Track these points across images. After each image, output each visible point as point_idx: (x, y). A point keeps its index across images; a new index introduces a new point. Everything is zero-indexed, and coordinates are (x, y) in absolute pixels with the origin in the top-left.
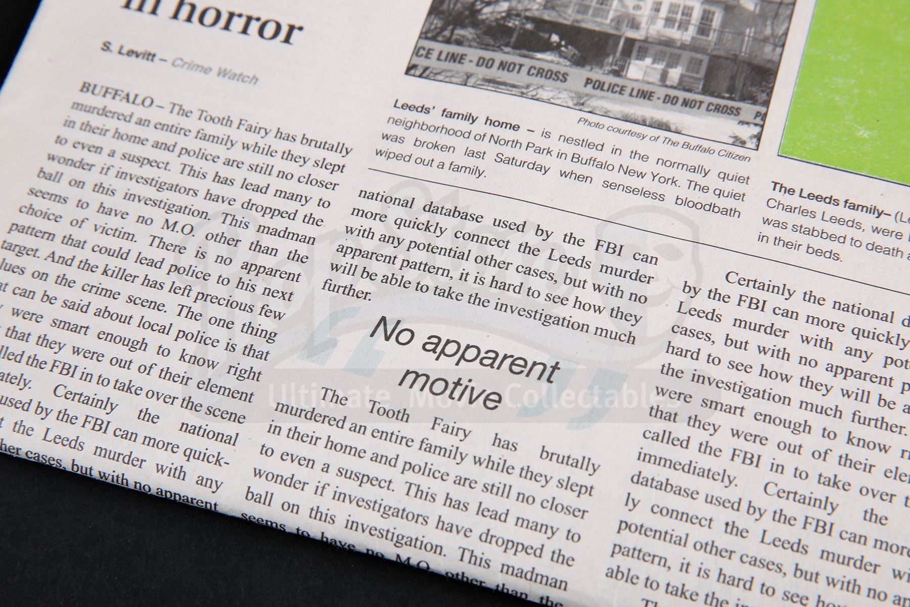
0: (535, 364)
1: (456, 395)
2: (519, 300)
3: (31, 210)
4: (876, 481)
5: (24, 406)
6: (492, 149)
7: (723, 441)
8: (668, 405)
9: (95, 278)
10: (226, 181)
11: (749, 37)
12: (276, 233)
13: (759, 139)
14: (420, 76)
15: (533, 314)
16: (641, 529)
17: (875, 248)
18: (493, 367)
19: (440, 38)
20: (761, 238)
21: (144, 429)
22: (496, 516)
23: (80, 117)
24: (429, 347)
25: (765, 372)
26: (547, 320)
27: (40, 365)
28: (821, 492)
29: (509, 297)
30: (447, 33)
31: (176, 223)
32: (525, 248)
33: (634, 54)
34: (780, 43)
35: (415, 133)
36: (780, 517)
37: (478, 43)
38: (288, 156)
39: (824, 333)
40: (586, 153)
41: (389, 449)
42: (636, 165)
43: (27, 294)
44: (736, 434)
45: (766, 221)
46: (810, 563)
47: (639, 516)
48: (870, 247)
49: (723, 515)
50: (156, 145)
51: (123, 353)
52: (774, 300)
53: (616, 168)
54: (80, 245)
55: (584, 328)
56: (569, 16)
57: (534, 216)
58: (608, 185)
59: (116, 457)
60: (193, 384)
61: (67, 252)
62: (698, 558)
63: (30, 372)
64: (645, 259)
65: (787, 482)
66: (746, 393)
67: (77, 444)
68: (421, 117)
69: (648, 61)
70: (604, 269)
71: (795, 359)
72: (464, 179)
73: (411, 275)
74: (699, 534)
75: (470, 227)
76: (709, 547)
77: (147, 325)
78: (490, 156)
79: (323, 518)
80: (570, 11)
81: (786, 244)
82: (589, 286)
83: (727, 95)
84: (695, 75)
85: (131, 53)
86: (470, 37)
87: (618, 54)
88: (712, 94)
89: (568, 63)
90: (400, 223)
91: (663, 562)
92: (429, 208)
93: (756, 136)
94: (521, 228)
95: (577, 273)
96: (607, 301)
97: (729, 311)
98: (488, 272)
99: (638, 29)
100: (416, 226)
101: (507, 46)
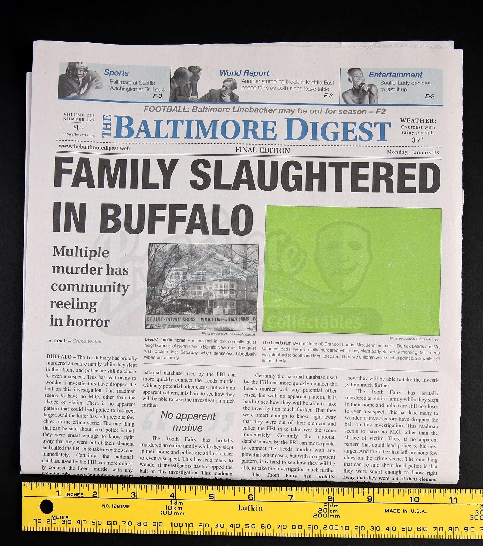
0: (209, 415)
1: (189, 430)
2: (200, 397)
3: (48, 402)
4: (306, 426)
5: (70, 462)
6: (179, 350)
7: (264, 425)
8: (247, 418)
9: (76, 419)
10: (103, 378)
11: (246, 291)
12: (123, 392)
13: (256, 327)
14: (150, 328)
15: (204, 401)
16: (248, 455)
17: (295, 356)
18: (197, 419)
19: (152, 313)
20: (263, 361)
21: (106, 460)
22: (209, 461)
23: (51, 367)
24: (178, 417)
25: (272, 402)
26: (209, 401)
27: (70, 449)
28: (293, 433)
29: (196, 397)
30: (154, 311)
31: (93, 395)
32: (197, 380)
33: (213, 305)
34: (256, 291)
35: (154, 348)
36: (284, 442)
37: (165, 312)
38: (118, 365)
39: (285, 386)
40: (207, 344)
41: (175, 449)
42: (222, 345)
43: (58, 429)
44: (267, 422)
45: (263, 355)
46: (293, 453)
47: (247, 451)
48: (294, 356)
49: (268, 445)
50: (78, 371)
51: (92, 440)
52: (270, 380)
53: (217, 347)
54: (67, 409)
55: (220, 401)
56: (190, 296)
57: (197, 370)
58: (216, 354)
59: (100, 470)
60: (115, 444)
61: (64, 412)
62: (264, 459)
63: (68, 452)
64: (232, 375)
65: (283, 432)
66: (268, 410)
67: (88, 469)
68: (154, 343)
69: (218, 307)
70: (221, 381)
71: (279, 396)
72: (173, 361)
73: (167, 396)
74: (263, 452)
75: (179, 377)
76: (266, 455)
77: (96, 430)
78: (179, 352)
79: (163, 472)
80: (190, 295)
81: (270, 361)
82: (218, 388)
83: (244, 314)
84: (233, 308)
85: (58, 341)
86: (162, 311)
87: (208, 307)
88: (239, 314)
89: (194, 314)
90: (158, 380)
91: (256, 462)
92: (166, 373)
93: (255, 326)
94: (194, 374)
95: (214, 385)
96: (224, 392)
97: (258, 386)
98: (188, 390)
99: (212, 296)
100: (164, 380)
101: (174, 312)
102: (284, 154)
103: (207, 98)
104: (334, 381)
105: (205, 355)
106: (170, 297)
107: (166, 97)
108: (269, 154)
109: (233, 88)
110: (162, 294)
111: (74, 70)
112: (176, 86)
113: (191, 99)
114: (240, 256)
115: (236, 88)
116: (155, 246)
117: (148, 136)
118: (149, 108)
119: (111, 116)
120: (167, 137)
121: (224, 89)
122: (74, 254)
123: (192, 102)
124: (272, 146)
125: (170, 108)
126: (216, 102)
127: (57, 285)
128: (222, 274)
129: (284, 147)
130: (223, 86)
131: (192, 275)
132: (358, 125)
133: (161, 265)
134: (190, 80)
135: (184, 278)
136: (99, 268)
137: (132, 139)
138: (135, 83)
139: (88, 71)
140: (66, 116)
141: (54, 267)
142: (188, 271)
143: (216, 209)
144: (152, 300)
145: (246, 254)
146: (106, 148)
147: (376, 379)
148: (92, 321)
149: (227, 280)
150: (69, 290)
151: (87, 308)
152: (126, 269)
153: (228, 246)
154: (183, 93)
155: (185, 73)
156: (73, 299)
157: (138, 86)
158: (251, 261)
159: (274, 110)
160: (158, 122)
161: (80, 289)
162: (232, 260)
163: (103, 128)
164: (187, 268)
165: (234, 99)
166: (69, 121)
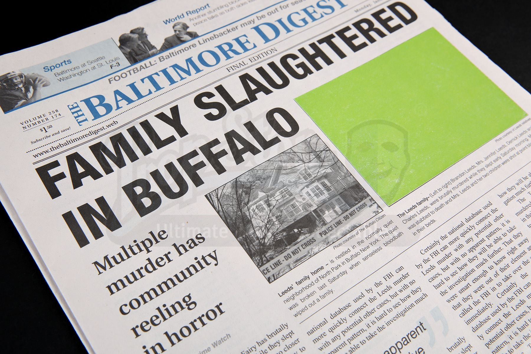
0: (416, 329)
2: (390, 316)
4: (513, 267)
6: (325, 281)
7: (477, 297)
8: (455, 302)
11: (340, 180)
13: (380, 207)
14: (275, 280)
15: (398, 316)
16: (492, 341)
17: (437, 209)
18: (409, 343)
19: (265, 262)
20: (414, 234)
26: (403, 314)
28: (508, 283)
29: (387, 319)
30: (264, 259)
32: (372, 300)
33: (321, 214)
34: (350, 174)
35: (297, 299)
36: (511, 300)
37: (277, 253)
38: (271, 347)
39: (457, 243)
40: (348, 256)
42: (363, 246)
44: (476, 292)
45: (410, 228)
47: (488, 338)
49: (500, 315)
52: (438, 248)
53: (360, 252)
55: (412, 305)
56: (291, 221)
57: (361, 288)
58: (365, 259)
62: (510, 332)
64: (400, 270)
65: (500, 290)
66: (464, 278)
68: (292, 292)
69: (327, 212)
70: (395, 283)
71: (461, 258)
72: (329, 298)
73: (355, 342)
75: (350, 310)
76: (508, 326)
78: (327, 283)
80: (289, 218)
81: (421, 230)
82: (398, 293)
83: (357, 202)
84: (343, 204)
86: (273, 253)
87: (317, 218)
88: (354, 206)
89: (309, 234)
90: (331, 330)
91: (506, 342)
92: (333, 317)
93: (378, 207)
94: (363, 295)
95: (391, 292)
96: (408, 292)
97: (433, 262)
98: (372, 317)
99: (312, 206)
100: (336, 326)
101: (287, 246)
102: (273, 54)
103: (166, 46)
104: (493, 207)
105: (355, 268)
106: (269, 235)
107: (125, 62)
108: (260, 60)
109: (185, 28)
110: (259, 236)
111: (8, 81)
112: (129, 50)
113: (151, 54)
114: (307, 153)
115: (188, 27)
116: (214, 194)
117: (130, 101)
118: (113, 79)
119: (76, 103)
120: (150, 93)
121: (177, 32)
122: (125, 257)
123: (154, 55)
124: (258, 53)
125: (136, 69)
126: (177, 45)
127: (126, 305)
128: (305, 179)
129: (270, 49)
130: (175, 31)
131: (274, 198)
132: (315, 6)
133: (234, 208)
134: (139, 40)
135: (269, 205)
136: (166, 255)
137: (114, 112)
138: (84, 65)
139: (25, 76)
140: (25, 125)
141: (109, 287)
142: (268, 196)
143: (250, 126)
144: (253, 249)
145: (312, 148)
146: (91, 133)
147: (521, 181)
148: (200, 318)
149: (313, 182)
150: (145, 302)
151: (182, 308)
152: (199, 236)
153: (289, 151)
154: (139, 52)
155: (130, 37)
156: (158, 309)
157: (88, 67)
158: (322, 151)
159: (236, 27)
160: (132, 86)
161: (159, 291)
162: (303, 162)
163: (76, 117)
164: (265, 194)
165: (193, 36)
166: (31, 128)
